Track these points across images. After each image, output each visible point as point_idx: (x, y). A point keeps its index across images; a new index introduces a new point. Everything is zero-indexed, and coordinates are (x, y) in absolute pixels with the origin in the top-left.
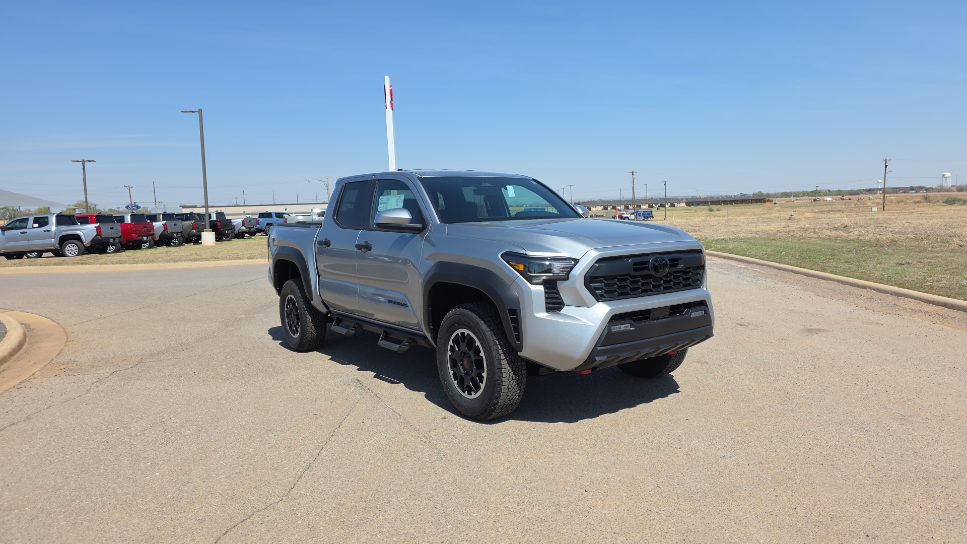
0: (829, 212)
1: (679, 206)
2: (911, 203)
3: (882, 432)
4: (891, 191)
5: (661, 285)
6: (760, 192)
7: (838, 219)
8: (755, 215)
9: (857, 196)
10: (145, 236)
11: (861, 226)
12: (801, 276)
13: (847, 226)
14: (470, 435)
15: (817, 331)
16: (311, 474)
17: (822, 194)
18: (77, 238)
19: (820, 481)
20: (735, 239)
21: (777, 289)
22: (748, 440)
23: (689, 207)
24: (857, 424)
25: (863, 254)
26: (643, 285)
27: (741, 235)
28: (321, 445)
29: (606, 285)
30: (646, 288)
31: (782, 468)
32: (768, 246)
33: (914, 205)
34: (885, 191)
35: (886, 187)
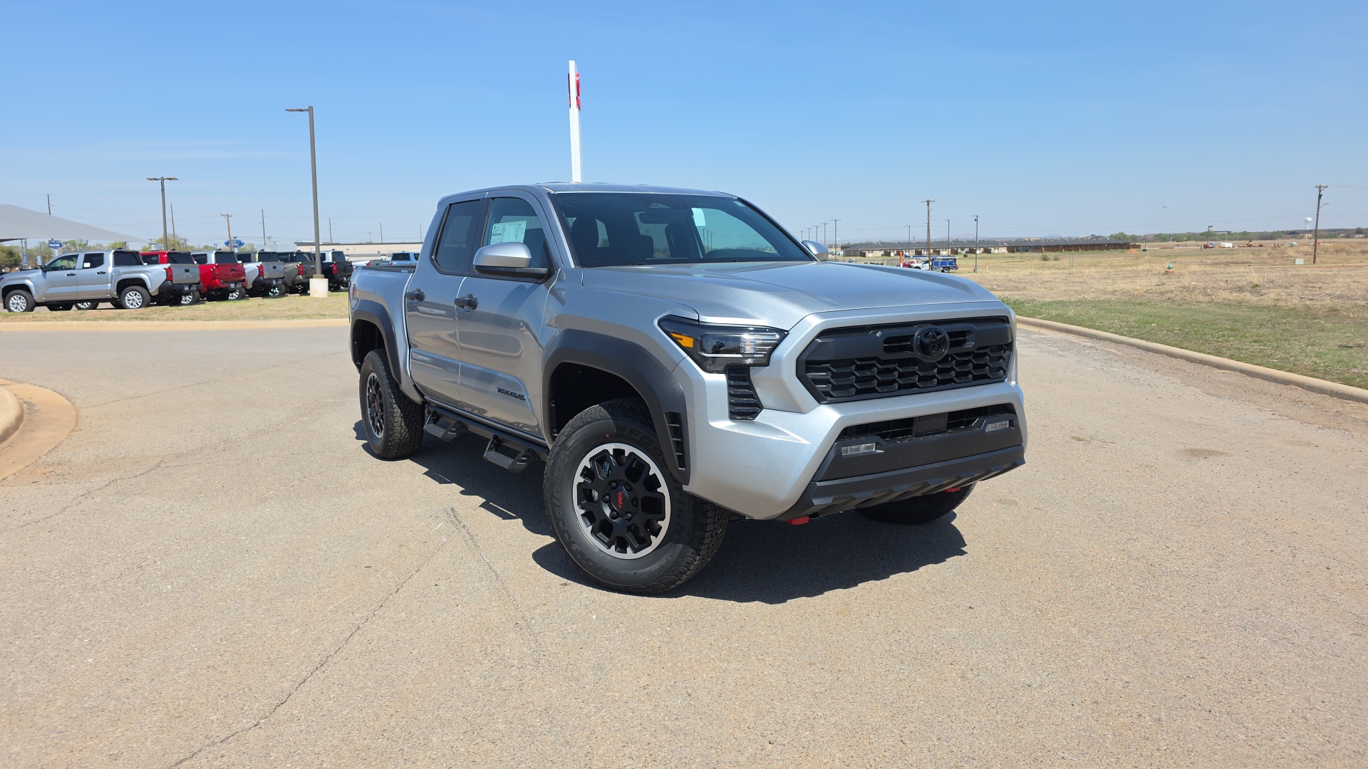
0: (1227, 264)
1: (996, 251)
2: (1357, 252)
3: (1322, 648)
4: (1326, 234)
5: (934, 377)
6: (1122, 234)
7: (1242, 274)
8: (1111, 266)
9: (1272, 241)
10: (232, 282)
11: (1279, 286)
12: (1181, 361)
13: (1257, 285)
14: (597, 618)
15: (1206, 454)
16: (322, 676)
17: (1217, 238)
18: (140, 283)
19: (1205, 748)
20: (1078, 302)
21: (1141, 381)
22: (1076, 654)
23: (1012, 254)
24: (1275, 631)
25: (1283, 330)
26: (901, 375)
27: (1089, 297)
28: (357, 622)
29: (834, 376)
30: (907, 382)
31: (1135, 716)
32: (1131, 314)
33: (1361, 256)
34: (1316, 234)
35: (1319, 228)
